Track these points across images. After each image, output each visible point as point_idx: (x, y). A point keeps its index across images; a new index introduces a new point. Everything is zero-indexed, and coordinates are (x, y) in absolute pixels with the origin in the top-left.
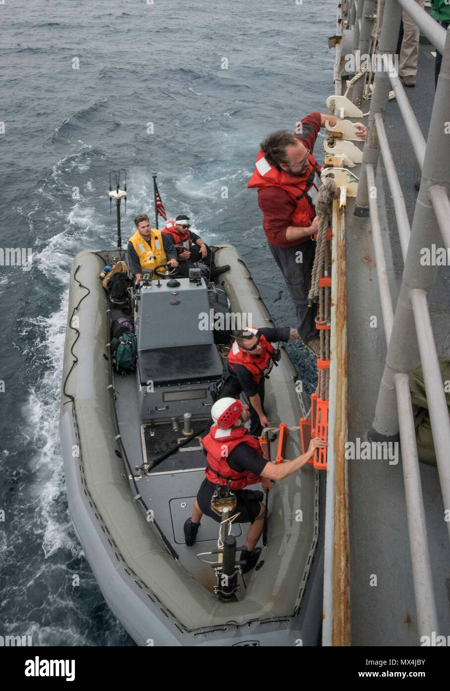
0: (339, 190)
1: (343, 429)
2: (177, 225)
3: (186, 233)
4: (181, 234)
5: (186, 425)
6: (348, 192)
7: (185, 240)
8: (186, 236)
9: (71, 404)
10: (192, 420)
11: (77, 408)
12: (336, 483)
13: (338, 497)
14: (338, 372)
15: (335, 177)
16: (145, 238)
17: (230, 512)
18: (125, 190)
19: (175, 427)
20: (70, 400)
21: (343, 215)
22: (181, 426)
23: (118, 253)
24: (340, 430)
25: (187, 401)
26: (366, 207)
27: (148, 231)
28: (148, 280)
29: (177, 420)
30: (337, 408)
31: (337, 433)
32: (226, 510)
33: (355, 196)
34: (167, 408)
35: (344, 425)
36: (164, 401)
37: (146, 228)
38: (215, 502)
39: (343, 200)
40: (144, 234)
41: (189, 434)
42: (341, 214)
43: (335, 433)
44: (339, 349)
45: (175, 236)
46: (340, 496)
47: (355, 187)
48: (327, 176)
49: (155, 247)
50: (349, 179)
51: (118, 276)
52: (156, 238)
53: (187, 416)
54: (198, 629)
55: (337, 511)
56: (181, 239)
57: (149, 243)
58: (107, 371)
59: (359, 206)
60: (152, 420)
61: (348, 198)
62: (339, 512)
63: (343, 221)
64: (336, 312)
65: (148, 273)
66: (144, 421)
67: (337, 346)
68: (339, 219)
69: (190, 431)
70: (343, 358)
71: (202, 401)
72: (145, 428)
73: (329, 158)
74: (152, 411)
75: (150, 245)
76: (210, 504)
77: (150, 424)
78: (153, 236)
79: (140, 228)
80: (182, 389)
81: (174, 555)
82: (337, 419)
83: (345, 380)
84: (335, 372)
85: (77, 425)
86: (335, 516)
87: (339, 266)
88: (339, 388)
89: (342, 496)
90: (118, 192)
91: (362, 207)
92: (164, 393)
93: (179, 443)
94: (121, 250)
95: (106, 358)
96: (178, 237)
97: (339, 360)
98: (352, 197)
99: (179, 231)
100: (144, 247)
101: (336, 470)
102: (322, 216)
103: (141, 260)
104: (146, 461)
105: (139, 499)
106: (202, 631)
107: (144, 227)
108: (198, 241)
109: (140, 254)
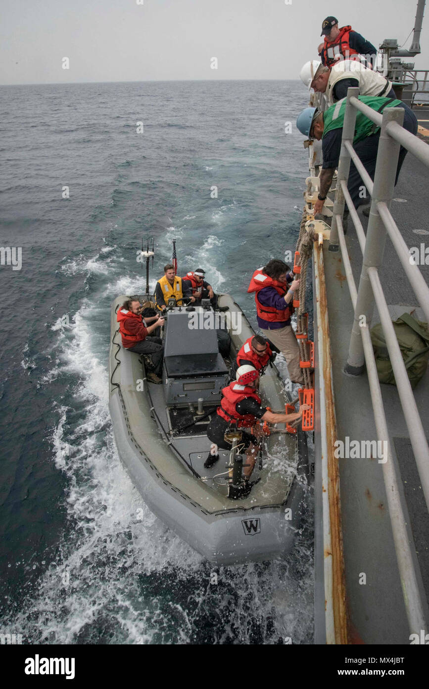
0: (317, 235)
1: (328, 367)
2: (195, 275)
3: (201, 282)
4: (196, 281)
5: (200, 408)
6: (324, 236)
7: (199, 287)
8: (201, 284)
9: (117, 389)
10: (204, 405)
11: (122, 391)
12: (326, 394)
13: (327, 401)
14: (323, 337)
15: (315, 227)
16: (170, 281)
17: (238, 441)
18: (153, 251)
19: (191, 409)
20: (116, 387)
21: (322, 249)
22: (196, 408)
23: (146, 297)
24: (327, 368)
25: (200, 391)
26: (337, 244)
27: (173, 277)
28: (172, 307)
29: (192, 405)
30: (324, 356)
31: (325, 370)
32: (234, 440)
33: (329, 239)
34: (186, 395)
35: (329, 364)
36: (184, 390)
37: (172, 274)
38: (227, 434)
39: (320, 241)
40: (170, 278)
41: (201, 414)
42: (320, 250)
43: (324, 368)
44: (323, 325)
45: (193, 282)
46: (329, 400)
47: (328, 233)
48: (309, 226)
49: (176, 289)
50: (324, 227)
51: (148, 310)
52: (178, 282)
53: (200, 400)
54: (218, 511)
55: (327, 407)
56: (197, 285)
57: (172, 285)
58: (141, 370)
59: (332, 244)
60: (174, 404)
61: (324, 241)
62: (329, 408)
63: (321, 254)
64: (320, 306)
65: (173, 301)
66: (168, 405)
67: (322, 324)
68: (318, 253)
69: (202, 412)
70: (326, 330)
71: (211, 390)
72: (169, 410)
73: (310, 216)
74: (175, 398)
75: (173, 287)
76: (224, 437)
77: (173, 408)
78: (176, 281)
79: (167, 273)
80: (197, 381)
81: (197, 476)
82: (325, 361)
83: (328, 340)
84: (322, 338)
85: (123, 401)
86: (326, 411)
87: (320, 279)
88: (325, 346)
89: (330, 400)
90: (148, 252)
91: (334, 244)
92: (184, 384)
93: (195, 419)
94: (148, 295)
95: (141, 363)
96: (195, 284)
97: (324, 331)
98: (326, 240)
99: (196, 279)
100: (169, 288)
101: (325, 388)
102: (304, 256)
103: (164, 296)
104: (171, 429)
105: (170, 444)
106: (221, 513)
107: (170, 273)
108: (208, 287)
109: (164, 292)
